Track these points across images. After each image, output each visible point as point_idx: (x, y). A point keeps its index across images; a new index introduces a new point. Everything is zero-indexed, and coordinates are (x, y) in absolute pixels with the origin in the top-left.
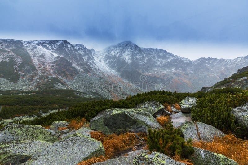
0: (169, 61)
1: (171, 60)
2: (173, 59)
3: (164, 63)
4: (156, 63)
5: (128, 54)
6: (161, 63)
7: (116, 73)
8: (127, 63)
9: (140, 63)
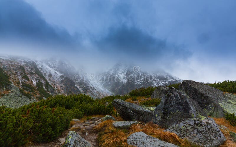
0: (167, 82)
1: (169, 82)
2: (171, 81)
3: (161, 84)
4: (153, 84)
5: (123, 72)
6: (158, 84)
7: (110, 93)
8: (122, 83)
9: (136, 82)
